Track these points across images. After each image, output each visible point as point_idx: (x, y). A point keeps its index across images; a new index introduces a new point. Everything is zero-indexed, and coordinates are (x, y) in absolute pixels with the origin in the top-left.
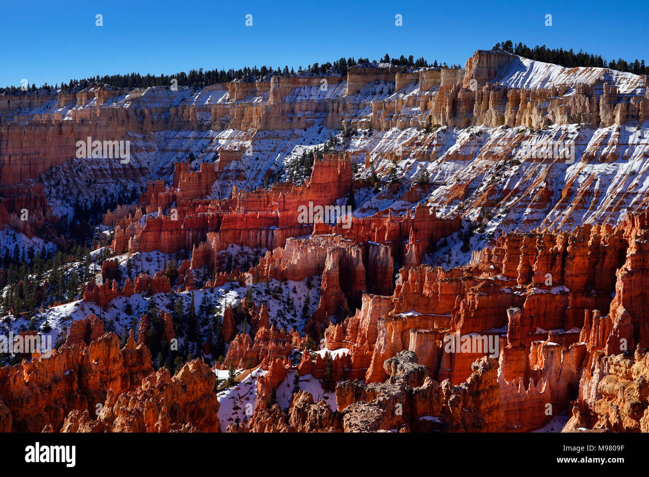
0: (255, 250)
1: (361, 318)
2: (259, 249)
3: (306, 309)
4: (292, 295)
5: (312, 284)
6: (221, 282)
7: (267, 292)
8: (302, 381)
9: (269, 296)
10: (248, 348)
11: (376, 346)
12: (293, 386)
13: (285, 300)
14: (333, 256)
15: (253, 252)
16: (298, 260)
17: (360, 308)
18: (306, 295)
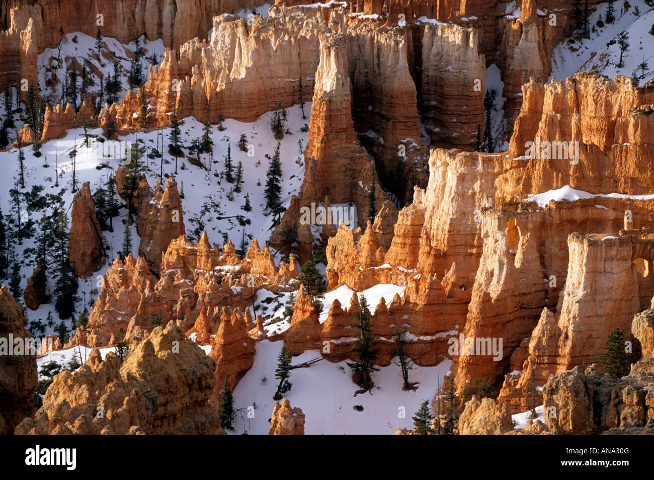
0: (133, 47)
1: (430, 206)
2: (142, 45)
3: (273, 190)
4: (237, 157)
5: (285, 129)
6: (57, 130)
7: (176, 151)
8: (296, 367)
9: (180, 161)
10: (147, 291)
11: (480, 277)
12: (274, 383)
13: (221, 168)
14: (337, 56)
15: (128, 52)
16: (247, 69)
17: (424, 185)
18: (272, 154)
